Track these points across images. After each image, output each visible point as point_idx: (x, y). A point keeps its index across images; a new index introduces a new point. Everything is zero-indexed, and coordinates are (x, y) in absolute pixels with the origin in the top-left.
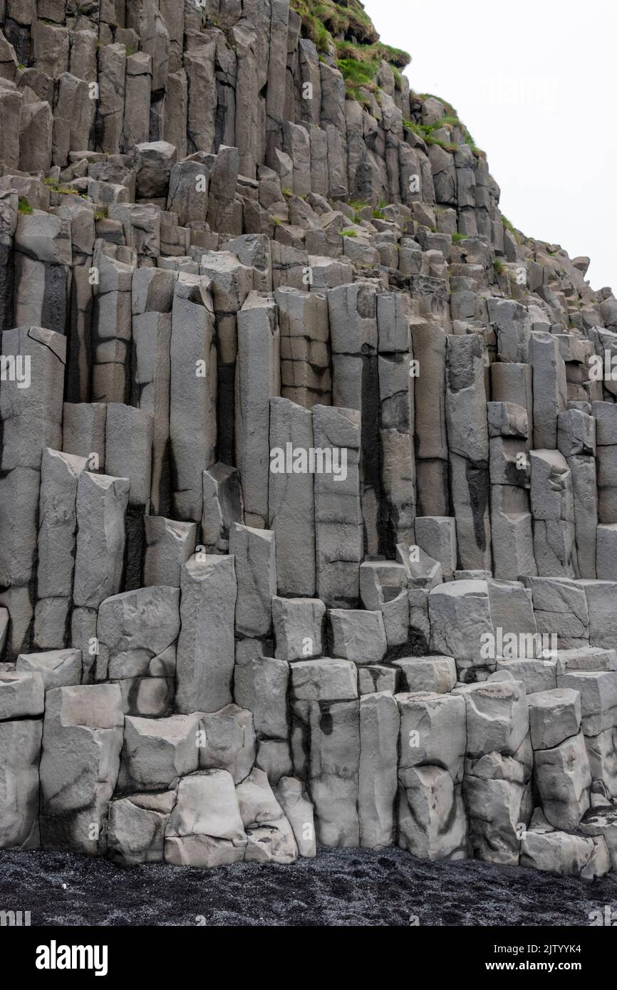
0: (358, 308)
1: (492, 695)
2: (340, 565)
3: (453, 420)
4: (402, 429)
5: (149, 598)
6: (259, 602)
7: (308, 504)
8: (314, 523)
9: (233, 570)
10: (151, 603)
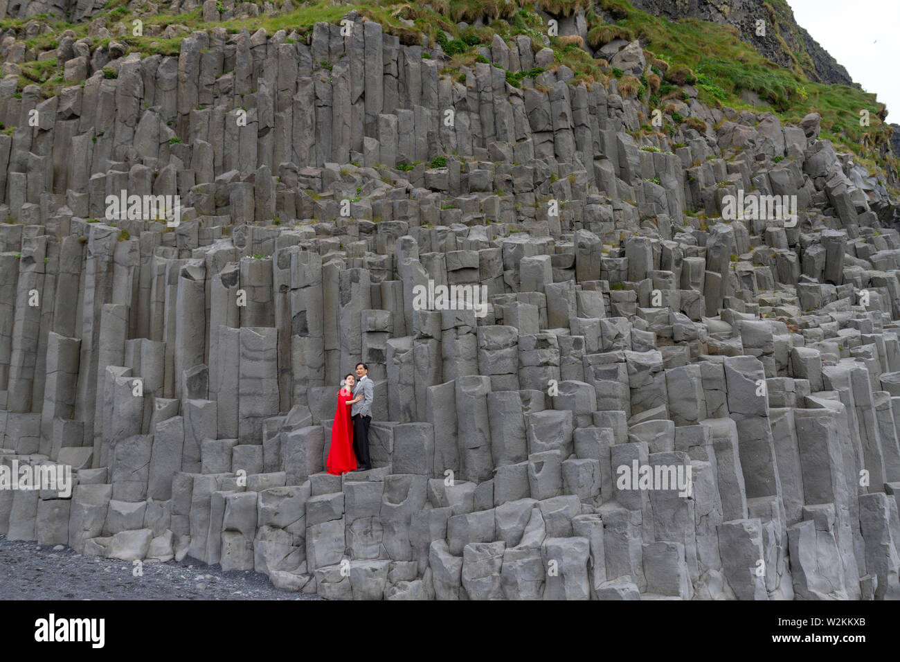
0: (278, 264)
1: (275, 494)
2: (251, 419)
3: (341, 324)
4: (303, 334)
5: (133, 441)
6: (195, 443)
7: (235, 385)
8: (238, 396)
9: (181, 425)
10: (134, 443)
